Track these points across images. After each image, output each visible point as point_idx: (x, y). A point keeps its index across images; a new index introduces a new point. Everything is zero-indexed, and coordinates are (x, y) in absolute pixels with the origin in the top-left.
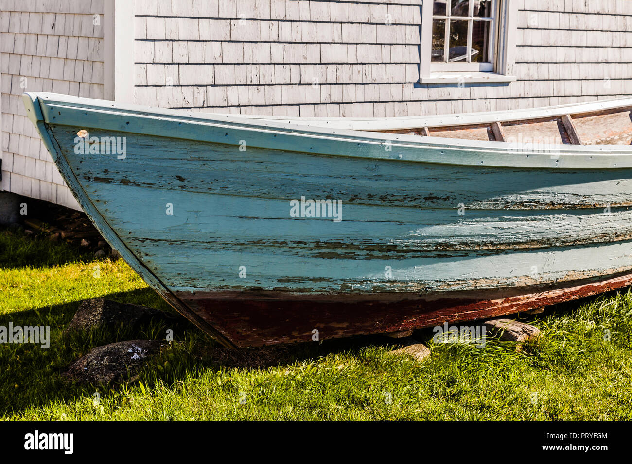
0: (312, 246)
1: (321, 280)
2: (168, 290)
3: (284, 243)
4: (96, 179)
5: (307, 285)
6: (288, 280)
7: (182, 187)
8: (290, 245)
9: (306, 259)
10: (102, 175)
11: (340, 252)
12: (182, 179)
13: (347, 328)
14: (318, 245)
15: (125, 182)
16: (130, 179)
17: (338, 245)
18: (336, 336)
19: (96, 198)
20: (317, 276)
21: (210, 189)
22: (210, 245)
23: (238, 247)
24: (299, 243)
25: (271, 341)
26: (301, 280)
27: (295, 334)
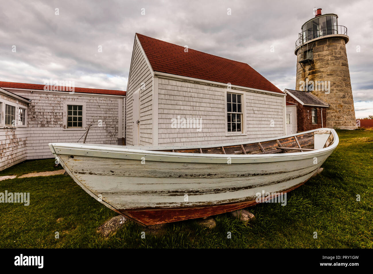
0: (167, 192)
1: (172, 203)
2: (116, 209)
3: (156, 192)
4: (79, 173)
5: (168, 205)
6: (160, 204)
7: (113, 175)
8: (158, 192)
9: (166, 197)
10: (81, 171)
11: (178, 194)
12: (113, 172)
13: (186, 217)
14: (169, 192)
15: (91, 174)
16: (93, 172)
17: (177, 192)
18: (182, 220)
19: (80, 179)
20: (171, 202)
21: (124, 175)
22: (128, 194)
23: (139, 194)
24: (162, 192)
25: (158, 223)
26: (165, 203)
27: (167, 220)
